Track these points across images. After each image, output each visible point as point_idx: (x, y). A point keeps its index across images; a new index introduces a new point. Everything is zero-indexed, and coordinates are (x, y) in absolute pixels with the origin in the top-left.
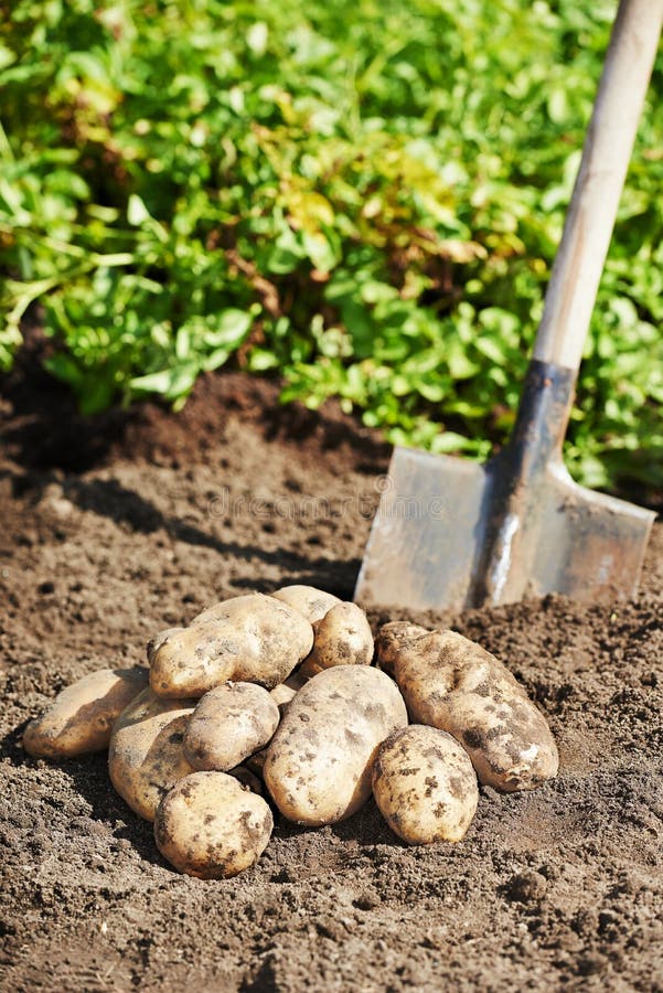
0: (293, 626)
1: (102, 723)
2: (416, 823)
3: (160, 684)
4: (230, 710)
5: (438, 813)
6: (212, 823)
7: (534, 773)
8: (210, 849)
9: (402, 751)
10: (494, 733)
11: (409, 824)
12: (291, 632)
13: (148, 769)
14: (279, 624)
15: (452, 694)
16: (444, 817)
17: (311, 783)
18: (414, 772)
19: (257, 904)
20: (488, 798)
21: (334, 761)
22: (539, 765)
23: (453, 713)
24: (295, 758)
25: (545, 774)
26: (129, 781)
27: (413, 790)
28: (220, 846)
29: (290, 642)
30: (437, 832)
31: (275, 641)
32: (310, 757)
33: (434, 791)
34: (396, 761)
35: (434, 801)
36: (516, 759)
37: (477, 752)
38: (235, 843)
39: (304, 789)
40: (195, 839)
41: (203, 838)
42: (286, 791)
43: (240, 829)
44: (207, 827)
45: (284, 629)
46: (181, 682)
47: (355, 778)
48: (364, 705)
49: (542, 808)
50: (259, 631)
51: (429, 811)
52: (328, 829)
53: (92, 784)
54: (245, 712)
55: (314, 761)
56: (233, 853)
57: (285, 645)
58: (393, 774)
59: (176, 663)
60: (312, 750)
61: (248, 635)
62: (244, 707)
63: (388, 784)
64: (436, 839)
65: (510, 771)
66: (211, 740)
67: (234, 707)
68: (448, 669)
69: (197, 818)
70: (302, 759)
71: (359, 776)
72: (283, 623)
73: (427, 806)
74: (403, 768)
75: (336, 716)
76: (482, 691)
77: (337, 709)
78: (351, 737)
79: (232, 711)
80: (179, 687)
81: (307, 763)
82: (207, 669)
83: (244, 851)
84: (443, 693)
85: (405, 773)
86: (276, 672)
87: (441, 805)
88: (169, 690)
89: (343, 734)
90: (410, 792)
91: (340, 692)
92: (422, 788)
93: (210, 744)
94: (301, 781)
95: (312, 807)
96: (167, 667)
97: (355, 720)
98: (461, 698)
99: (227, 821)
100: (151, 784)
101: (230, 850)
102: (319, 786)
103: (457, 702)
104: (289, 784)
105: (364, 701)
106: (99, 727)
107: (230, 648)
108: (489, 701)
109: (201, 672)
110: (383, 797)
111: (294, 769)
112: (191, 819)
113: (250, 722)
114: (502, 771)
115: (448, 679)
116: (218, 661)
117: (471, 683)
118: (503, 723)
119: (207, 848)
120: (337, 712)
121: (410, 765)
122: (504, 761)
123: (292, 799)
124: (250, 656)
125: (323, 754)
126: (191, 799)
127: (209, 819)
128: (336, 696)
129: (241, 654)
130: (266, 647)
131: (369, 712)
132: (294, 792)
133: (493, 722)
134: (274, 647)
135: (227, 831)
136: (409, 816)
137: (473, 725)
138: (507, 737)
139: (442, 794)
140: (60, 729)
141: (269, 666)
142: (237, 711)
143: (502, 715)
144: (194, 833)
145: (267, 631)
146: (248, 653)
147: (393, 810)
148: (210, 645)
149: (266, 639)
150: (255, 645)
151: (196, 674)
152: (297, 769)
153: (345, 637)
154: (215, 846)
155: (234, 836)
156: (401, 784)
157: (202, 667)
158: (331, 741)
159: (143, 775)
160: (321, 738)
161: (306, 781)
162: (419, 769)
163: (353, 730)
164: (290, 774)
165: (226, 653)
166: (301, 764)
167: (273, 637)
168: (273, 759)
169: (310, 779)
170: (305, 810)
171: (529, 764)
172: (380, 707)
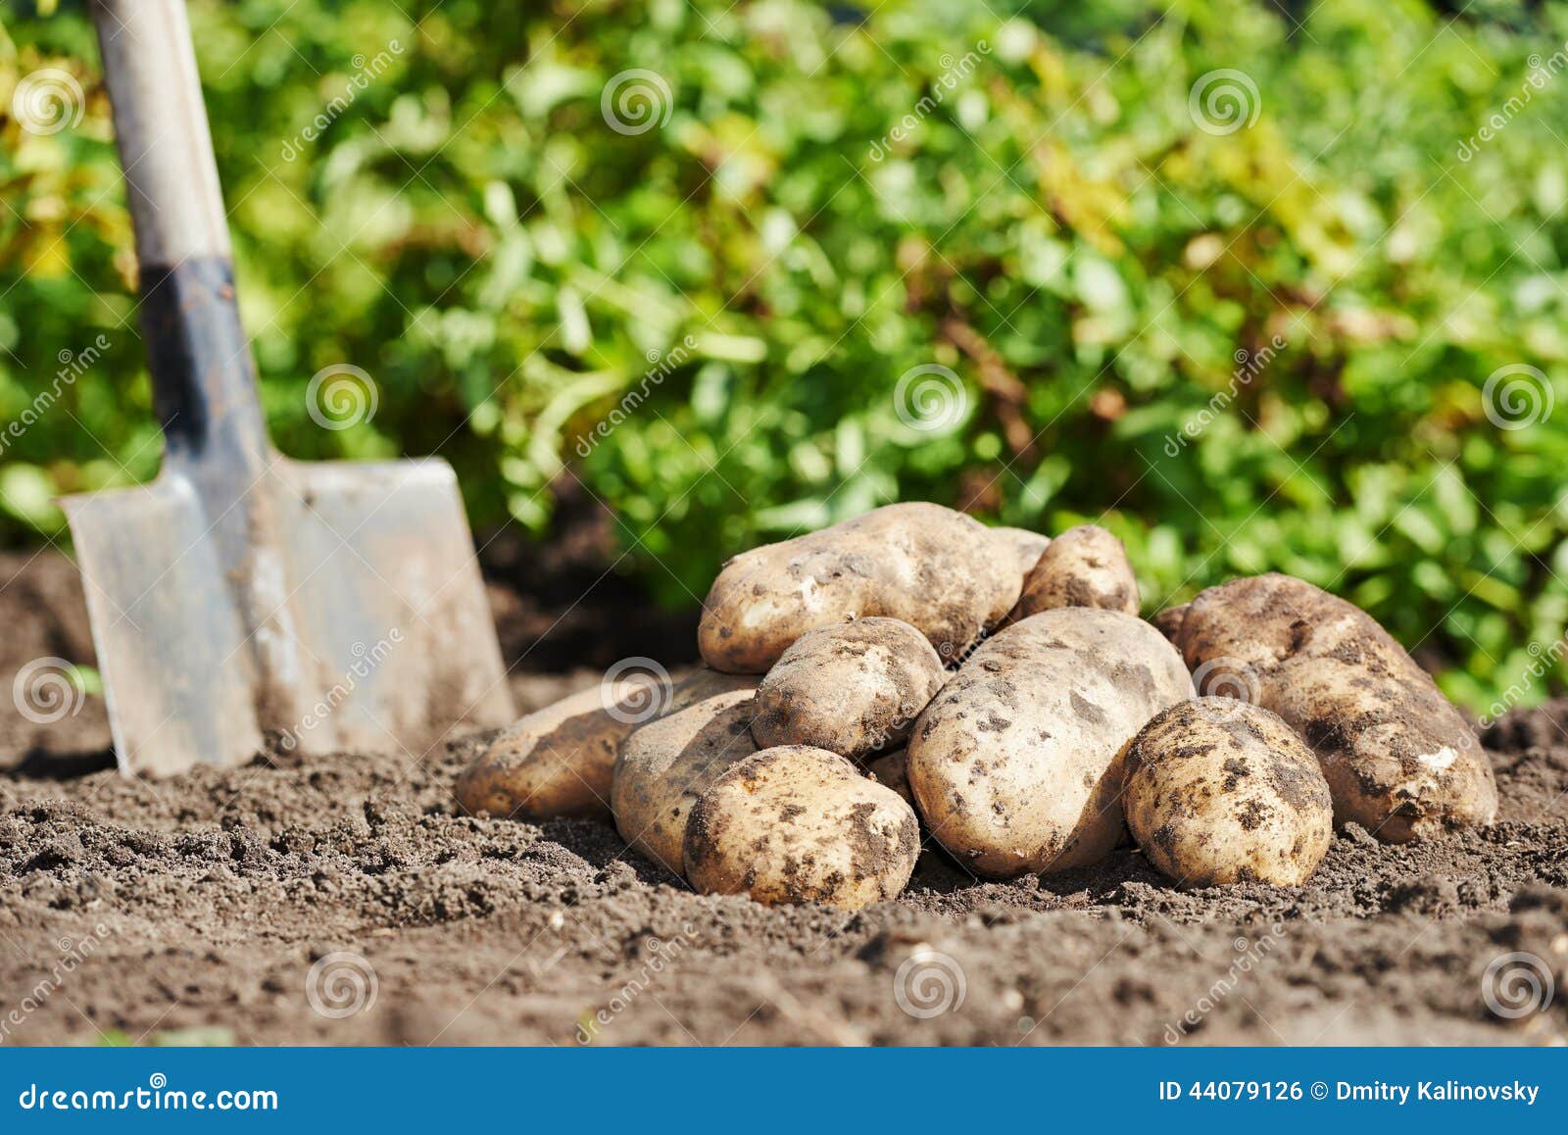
0: (981, 546)
1: (608, 749)
2: (1203, 839)
3: (716, 632)
4: (845, 644)
5: (1248, 822)
6: (797, 819)
7: (1447, 800)
8: (790, 868)
9: (1183, 723)
10: (1369, 721)
11: (1190, 840)
12: (977, 554)
13: (683, 770)
14: (954, 537)
15: (1287, 663)
16: (1260, 830)
17: (997, 772)
18: (1203, 751)
19: (869, 912)
20: (1353, 840)
21: (1045, 736)
22: (1457, 785)
23: (1287, 694)
24: (969, 724)
25: (1468, 809)
26: (646, 800)
27: (1201, 780)
28: (810, 862)
29: (973, 572)
30: (1246, 860)
31: (946, 566)
32: (999, 725)
33: (1241, 782)
34: (1169, 738)
35: (1241, 799)
36: (1410, 768)
37: (1332, 758)
38: (840, 858)
39: (983, 782)
40: (760, 846)
41: (776, 844)
42: (948, 785)
43: (851, 832)
44: (785, 825)
45: (963, 548)
46: (756, 623)
47: (1088, 781)
48: (1113, 663)
49: (1461, 863)
50: (913, 549)
51: (1230, 814)
52: (1032, 880)
53: (576, 837)
54: (874, 648)
55: (1007, 732)
56: (835, 879)
57: (963, 574)
58: (1161, 757)
59: (750, 588)
60: (1004, 714)
61: (892, 548)
62: (875, 641)
63: (1151, 775)
64: (1244, 875)
65: (1398, 789)
66: (804, 688)
67: (854, 640)
68: (1281, 625)
69: (768, 809)
70: (982, 727)
71: (1097, 778)
72: (962, 538)
73: (1225, 805)
74: (1181, 745)
75: (1055, 669)
76: (1345, 655)
77: (1058, 660)
78: (1084, 710)
79: (850, 645)
80: (753, 634)
81: (991, 735)
82: (808, 598)
83: (859, 878)
84: (1270, 661)
85: (1185, 754)
86: (945, 624)
87: (1254, 806)
88: (734, 640)
89: (1066, 700)
90: (1193, 785)
91: (1065, 640)
92: (1215, 777)
93: (802, 694)
94: (979, 768)
95: (1000, 821)
96: (730, 596)
97: (1093, 682)
98: (1305, 666)
99: (826, 817)
100: (687, 793)
101: (829, 873)
102: (1016, 779)
103: (1295, 674)
104: (957, 774)
105: (1112, 657)
106: (601, 755)
107: (856, 566)
108: (1360, 671)
109: (795, 603)
110: (1141, 804)
111: (965, 744)
112: (756, 811)
113: (883, 667)
114: (1384, 790)
115: (1280, 641)
116: (832, 588)
117: (1325, 640)
118: (1388, 707)
119: (783, 864)
120: (1059, 665)
121: (1197, 741)
122: (1385, 770)
123: (959, 800)
124: (894, 584)
125: (1024, 723)
126: (758, 784)
127: (790, 813)
128: (1058, 645)
129: (876, 578)
130: (927, 575)
131: (1119, 675)
132: (962, 788)
133: (1367, 702)
134: (943, 575)
135: (824, 834)
136: (1189, 827)
137: (1327, 709)
138: (1392, 729)
139: (1257, 789)
140: (524, 753)
141: (931, 610)
142: (860, 645)
143: (1384, 695)
144: (759, 834)
145: (930, 549)
146: (890, 578)
147: (1159, 821)
148: (817, 559)
149: (927, 560)
150: (907, 571)
151: (785, 609)
152: (971, 744)
153: (1082, 572)
154: (799, 861)
155: (838, 844)
156: (1177, 774)
157: (799, 595)
158: (1042, 704)
159: (671, 782)
160: (1021, 695)
161: (989, 767)
162: (1213, 747)
163: (1087, 697)
164: (957, 755)
165: (846, 575)
166: (980, 736)
167: (939, 558)
168: (927, 731)
169: (996, 765)
170: (985, 826)
171: (1436, 777)
172: (1143, 671)
